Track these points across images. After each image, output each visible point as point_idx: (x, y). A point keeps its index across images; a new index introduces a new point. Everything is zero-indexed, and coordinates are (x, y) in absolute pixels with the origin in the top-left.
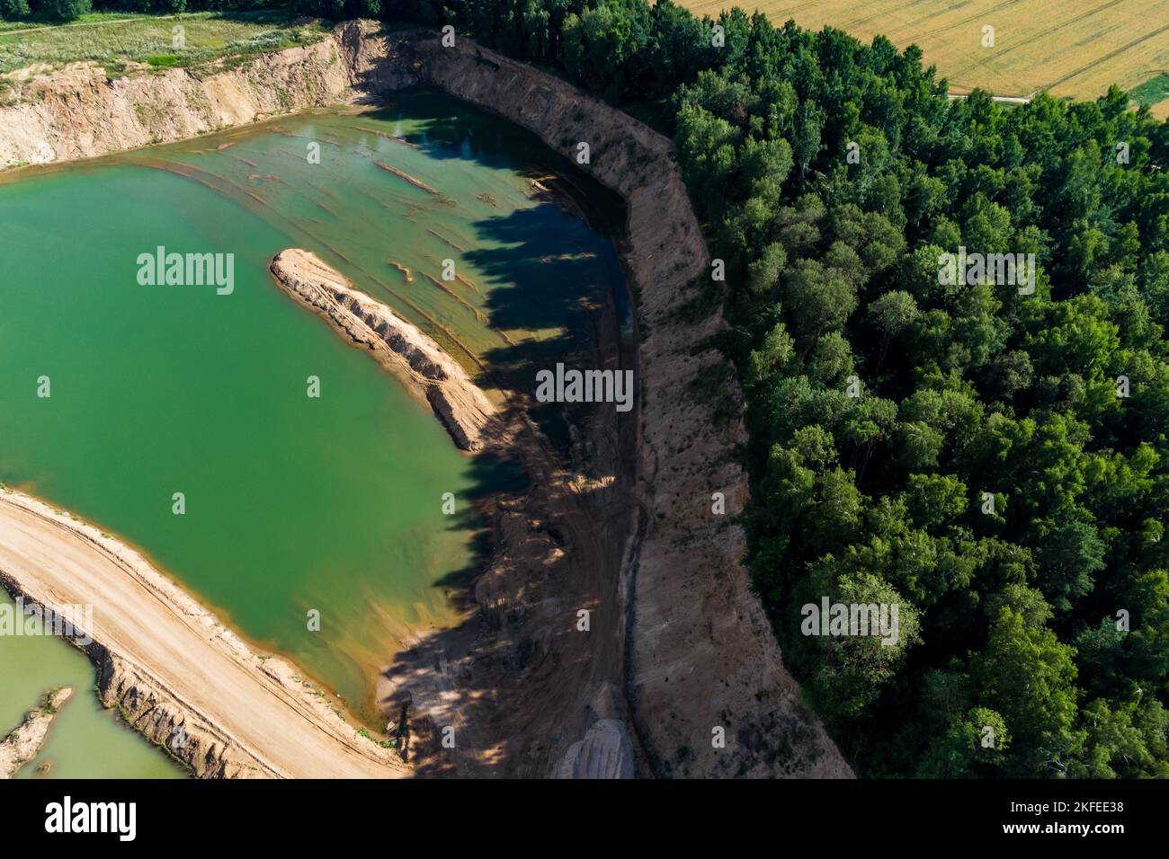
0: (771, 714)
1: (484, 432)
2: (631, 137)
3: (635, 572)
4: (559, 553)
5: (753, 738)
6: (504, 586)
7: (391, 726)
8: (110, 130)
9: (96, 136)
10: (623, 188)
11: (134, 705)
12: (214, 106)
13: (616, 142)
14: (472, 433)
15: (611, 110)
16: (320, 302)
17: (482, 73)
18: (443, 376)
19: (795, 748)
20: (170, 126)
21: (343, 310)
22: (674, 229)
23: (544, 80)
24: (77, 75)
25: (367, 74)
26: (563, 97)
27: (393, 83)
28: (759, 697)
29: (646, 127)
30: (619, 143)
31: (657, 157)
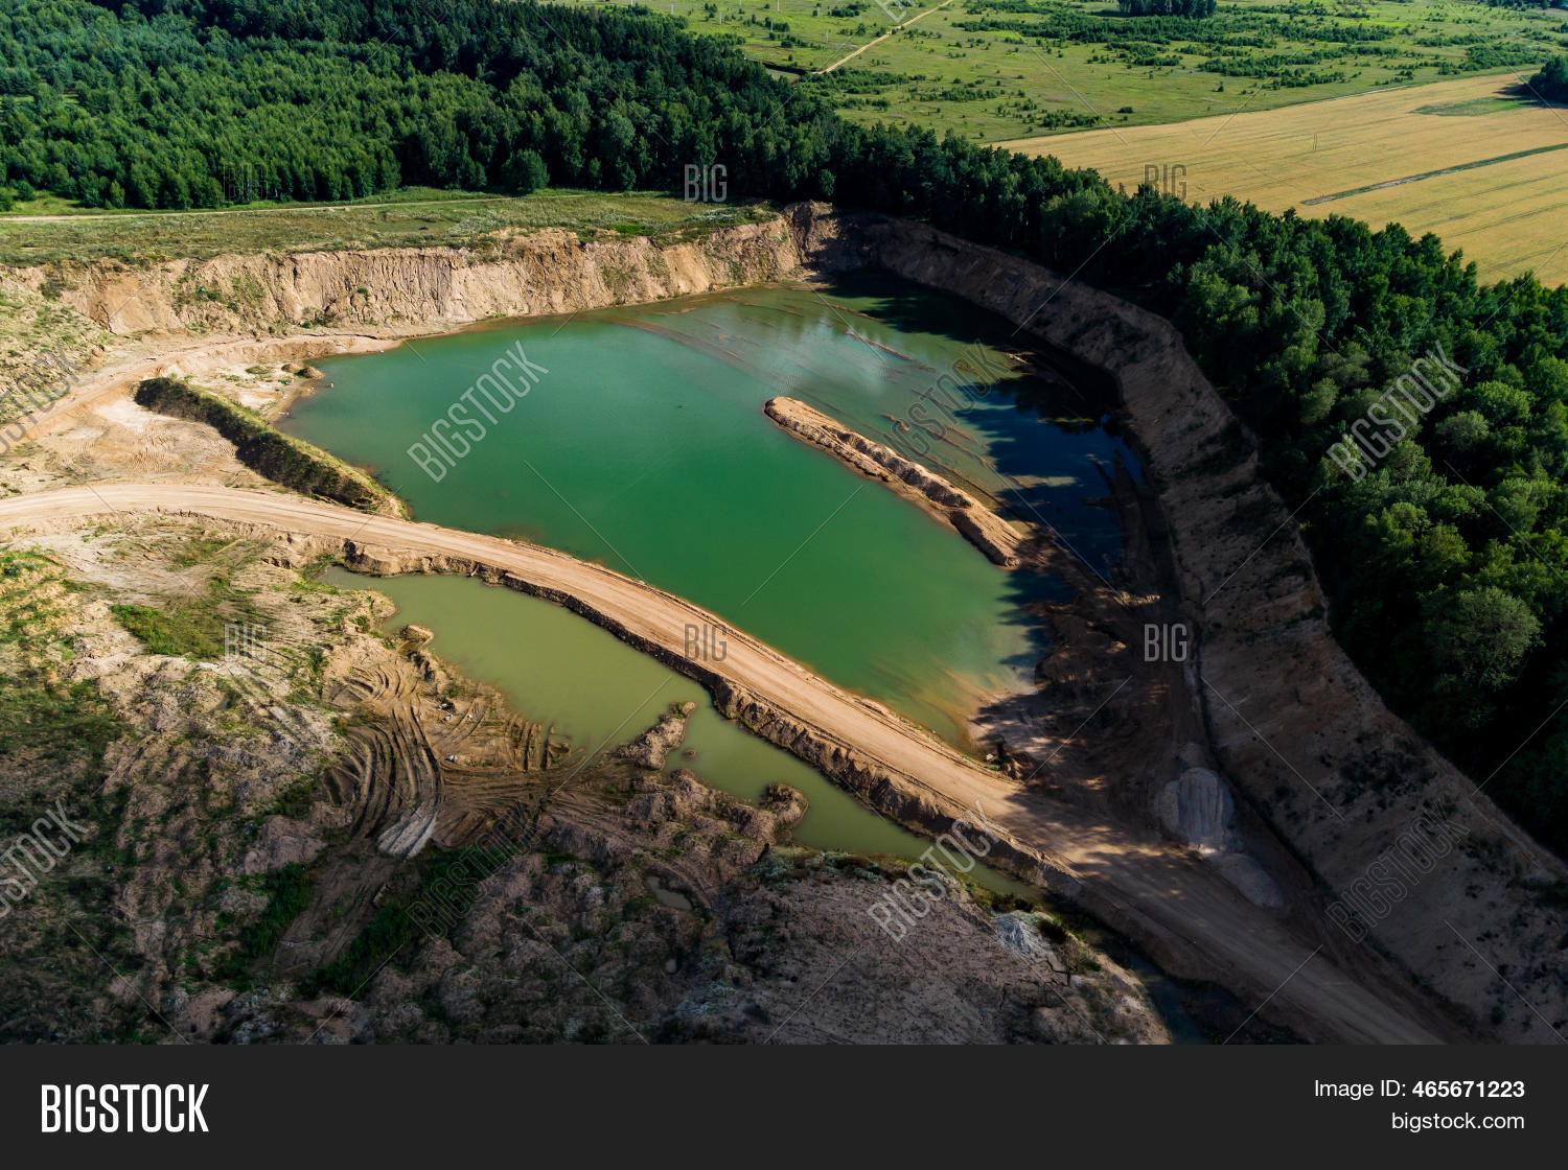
0: (1374, 753)
1: (1018, 551)
2: (1116, 316)
3: (1199, 668)
4: (1121, 645)
5: (1357, 773)
6: (1070, 667)
7: (989, 757)
8: (579, 290)
9: (567, 294)
10: (1109, 365)
11: (754, 717)
12: (673, 275)
13: (1099, 322)
14: (1007, 552)
15: (1091, 290)
16: (824, 440)
17: (939, 257)
18: (966, 504)
19: (1404, 776)
20: (632, 289)
21: (847, 448)
22: (1182, 396)
23: (1011, 263)
24: (551, 238)
25: (817, 254)
26: (1033, 280)
27: (843, 264)
28: (1359, 740)
29: (1135, 307)
30: (1102, 323)
31: (1147, 335)
